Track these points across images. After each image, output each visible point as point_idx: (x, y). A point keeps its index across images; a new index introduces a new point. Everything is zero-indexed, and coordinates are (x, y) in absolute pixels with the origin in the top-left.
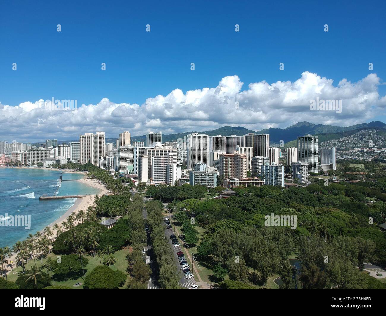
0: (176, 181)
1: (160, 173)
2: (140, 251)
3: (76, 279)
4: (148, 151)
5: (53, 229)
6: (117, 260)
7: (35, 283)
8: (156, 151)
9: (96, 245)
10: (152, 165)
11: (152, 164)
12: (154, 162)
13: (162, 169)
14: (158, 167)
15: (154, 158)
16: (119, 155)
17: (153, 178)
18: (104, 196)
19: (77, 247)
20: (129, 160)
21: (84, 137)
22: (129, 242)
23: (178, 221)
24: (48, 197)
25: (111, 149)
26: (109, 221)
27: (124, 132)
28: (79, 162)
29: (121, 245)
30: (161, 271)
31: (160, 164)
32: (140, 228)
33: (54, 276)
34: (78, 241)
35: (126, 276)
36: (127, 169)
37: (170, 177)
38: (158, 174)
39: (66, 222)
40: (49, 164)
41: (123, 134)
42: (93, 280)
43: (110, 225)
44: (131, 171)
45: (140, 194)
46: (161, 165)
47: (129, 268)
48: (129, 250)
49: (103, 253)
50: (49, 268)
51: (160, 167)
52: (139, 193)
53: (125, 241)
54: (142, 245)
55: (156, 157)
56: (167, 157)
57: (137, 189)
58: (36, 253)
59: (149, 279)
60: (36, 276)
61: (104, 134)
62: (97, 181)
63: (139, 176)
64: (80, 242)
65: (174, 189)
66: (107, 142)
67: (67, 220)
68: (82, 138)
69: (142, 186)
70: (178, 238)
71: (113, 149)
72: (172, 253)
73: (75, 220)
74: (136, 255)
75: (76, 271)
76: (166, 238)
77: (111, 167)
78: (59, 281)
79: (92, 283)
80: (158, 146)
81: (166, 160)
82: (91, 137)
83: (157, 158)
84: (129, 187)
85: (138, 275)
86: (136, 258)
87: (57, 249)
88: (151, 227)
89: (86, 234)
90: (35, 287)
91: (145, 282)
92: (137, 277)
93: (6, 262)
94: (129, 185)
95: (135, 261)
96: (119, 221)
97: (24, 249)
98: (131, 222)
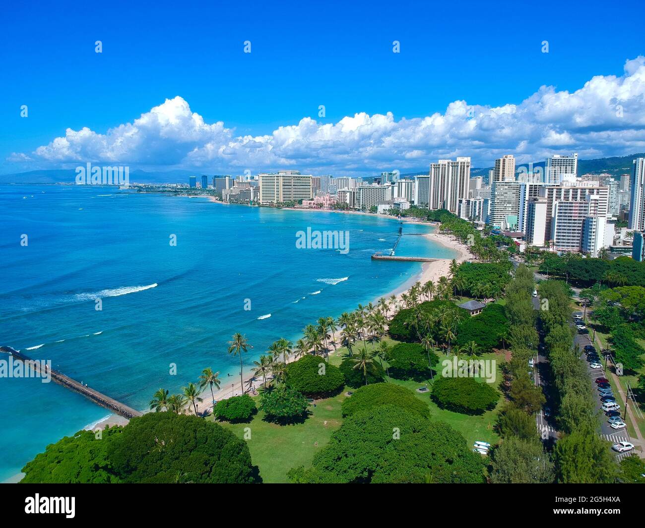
0: (603, 251)
2: (525, 360)
3: (420, 381)
4: (547, 190)
5: (390, 303)
7: (363, 374)
8: (563, 191)
9: (451, 337)
10: (553, 216)
11: (555, 213)
12: (557, 211)
13: (574, 225)
14: (566, 221)
15: (559, 203)
16: (494, 196)
17: (555, 241)
18: (465, 263)
19: (422, 334)
20: (511, 206)
21: (437, 167)
22: (505, 342)
23: (601, 323)
24: (383, 257)
25: (479, 186)
26: (473, 304)
27: (504, 156)
28: (427, 206)
29: (492, 345)
30: (564, 403)
31: (570, 215)
32: (527, 322)
33: (390, 370)
34: (425, 326)
35: (499, 396)
36: (506, 222)
37: (590, 241)
38: (565, 234)
39: (408, 295)
40: (385, 208)
41: (502, 159)
42: (445, 389)
43: (474, 310)
44: (512, 225)
45: (527, 267)
47: (504, 384)
48: (506, 356)
49: (462, 351)
50: (383, 358)
51: (570, 221)
52: (526, 264)
53: (498, 340)
54: (529, 352)
55: (563, 201)
56: (585, 203)
57: (523, 257)
58: (366, 332)
59: (539, 412)
60: (366, 364)
61: (469, 161)
62: (455, 238)
63: (528, 235)
64: (427, 328)
65: (597, 264)
66: (472, 175)
67: (409, 293)
68: (433, 169)
69: (533, 253)
70: (599, 354)
71: (483, 186)
72: (586, 377)
73: (420, 294)
74: (518, 367)
75: (421, 370)
76: (577, 349)
77: (479, 216)
78: (396, 379)
79: (443, 392)
80: (567, 181)
81: (583, 208)
82: (449, 166)
83: (565, 205)
84: (508, 252)
85: (519, 399)
86: (517, 371)
87: (395, 332)
88: (547, 325)
89: (437, 318)
90: (363, 379)
91: (532, 413)
92: (518, 402)
93: (329, 338)
94: (508, 249)
95: (515, 375)
96: (489, 306)
97: (351, 325)
98: (510, 312)
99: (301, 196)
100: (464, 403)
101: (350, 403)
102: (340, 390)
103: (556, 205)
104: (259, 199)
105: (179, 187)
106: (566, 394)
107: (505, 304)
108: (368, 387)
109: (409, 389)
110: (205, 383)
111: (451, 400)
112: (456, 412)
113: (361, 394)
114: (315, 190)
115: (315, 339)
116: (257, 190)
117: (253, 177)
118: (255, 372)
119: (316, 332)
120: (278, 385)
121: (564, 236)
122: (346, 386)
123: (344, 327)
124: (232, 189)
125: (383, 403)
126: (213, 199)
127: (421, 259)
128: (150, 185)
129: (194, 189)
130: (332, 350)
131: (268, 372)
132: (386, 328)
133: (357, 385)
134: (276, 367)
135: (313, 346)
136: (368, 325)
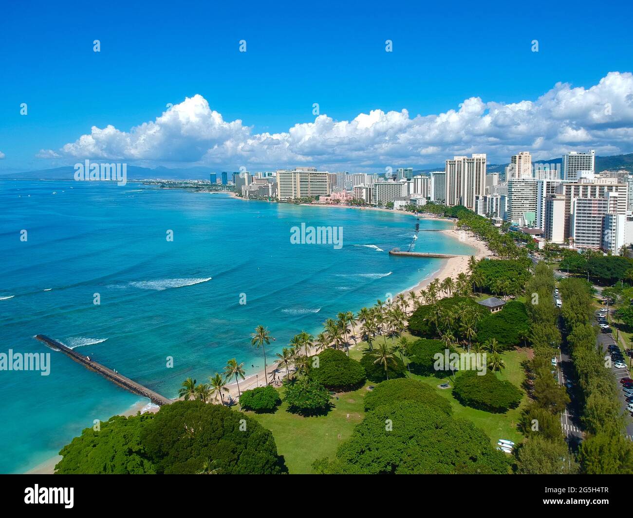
0: (624, 248)
1: (589, 229)
2: (547, 359)
3: (441, 377)
4: (564, 187)
5: (409, 299)
6: (506, 365)
7: (384, 369)
8: (581, 188)
9: (471, 334)
10: (572, 213)
11: (574, 211)
12: (576, 208)
13: (595, 222)
14: (585, 218)
15: (578, 200)
16: (510, 193)
17: (575, 238)
18: (483, 260)
19: (442, 331)
20: (528, 202)
21: (453, 164)
22: (527, 340)
23: (625, 322)
24: (400, 253)
25: (495, 183)
26: (493, 301)
27: (520, 153)
28: (444, 203)
29: (514, 343)
30: (589, 403)
31: (589, 212)
32: (548, 321)
33: (412, 365)
34: (445, 323)
35: (522, 395)
36: (524, 219)
37: (610, 238)
38: (584, 232)
39: (427, 291)
40: (401, 205)
41: (517, 156)
42: (467, 386)
43: (494, 307)
44: (531, 222)
45: (547, 264)
46: (590, 214)
47: (527, 383)
48: (527, 354)
49: (483, 348)
50: (404, 353)
51: (590, 219)
52: (546, 261)
53: (520, 338)
54: (552, 350)
55: (581, 198)
56: (604, 200)
57: (542, 255)
58: (386, 327)
59: (563, 411)
60: (386, 359)
61: (485, 157)
62: (473, 235)
63: (547, 232)
64: (447, 324)
65: (618, 262)
66: (488, 171)
67: (427, 289)
68: (449, 165)
69: (553, 250)
70: (623, 354)
71: (499, 183)
72: (611, 377)
73: (439, 291)
74: (541, 365)
76: (600, 348)
77: (496, 213)
78: (418, 375)
79: (465, 389)
80: (585, 178)
81: (603, 205)
82: (464, 163)
83: (584, 202)
84: (527, 249)
85: (543, 399)
86: (540, 369)
87: (415, 328)
88: (569, 323)
89: (456, 315)
90: (384, 374)
91: (556, 413)
92: (542, 401)
93: (349, 333)
94: (527, 246)
95: (539, 374)
96: (510, 303)
97: (371, 320)
98: (531, 310)
99: (318, 192)
100: (486, 401)
101: (372, 398)
102: (361, 384)
103: (574, 201)
104: (277, 195)
105: (200, 183)
106: (590, 394)
107: (525, 302)
108: (389, 382)
109: (431, 385)
110: (230, 374)
111: (474, 397)
112: (478, 409)
113: (383, 389)
114: (331, 186)
115: (336, 333)
116: (275, 186)
117: (271, 174)
118: (277, 364)
119: (336, 326)
120: (300, 377)
121: (584, 233)
122: (367, 381)
123: (364, 322)
124: (251, 185)
125: (405, 398)
126: (233, 195)
127: (439, 256)
128: (173, 181)
129: (215, 185)
130: (352, 344)
131: (290, 364)
132: (406, 323)
133: (378, 380)
134: (298, 359)
135: (334, 340)
136: (388, 321)
